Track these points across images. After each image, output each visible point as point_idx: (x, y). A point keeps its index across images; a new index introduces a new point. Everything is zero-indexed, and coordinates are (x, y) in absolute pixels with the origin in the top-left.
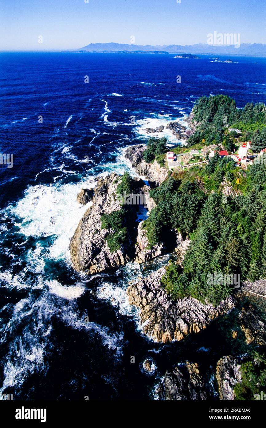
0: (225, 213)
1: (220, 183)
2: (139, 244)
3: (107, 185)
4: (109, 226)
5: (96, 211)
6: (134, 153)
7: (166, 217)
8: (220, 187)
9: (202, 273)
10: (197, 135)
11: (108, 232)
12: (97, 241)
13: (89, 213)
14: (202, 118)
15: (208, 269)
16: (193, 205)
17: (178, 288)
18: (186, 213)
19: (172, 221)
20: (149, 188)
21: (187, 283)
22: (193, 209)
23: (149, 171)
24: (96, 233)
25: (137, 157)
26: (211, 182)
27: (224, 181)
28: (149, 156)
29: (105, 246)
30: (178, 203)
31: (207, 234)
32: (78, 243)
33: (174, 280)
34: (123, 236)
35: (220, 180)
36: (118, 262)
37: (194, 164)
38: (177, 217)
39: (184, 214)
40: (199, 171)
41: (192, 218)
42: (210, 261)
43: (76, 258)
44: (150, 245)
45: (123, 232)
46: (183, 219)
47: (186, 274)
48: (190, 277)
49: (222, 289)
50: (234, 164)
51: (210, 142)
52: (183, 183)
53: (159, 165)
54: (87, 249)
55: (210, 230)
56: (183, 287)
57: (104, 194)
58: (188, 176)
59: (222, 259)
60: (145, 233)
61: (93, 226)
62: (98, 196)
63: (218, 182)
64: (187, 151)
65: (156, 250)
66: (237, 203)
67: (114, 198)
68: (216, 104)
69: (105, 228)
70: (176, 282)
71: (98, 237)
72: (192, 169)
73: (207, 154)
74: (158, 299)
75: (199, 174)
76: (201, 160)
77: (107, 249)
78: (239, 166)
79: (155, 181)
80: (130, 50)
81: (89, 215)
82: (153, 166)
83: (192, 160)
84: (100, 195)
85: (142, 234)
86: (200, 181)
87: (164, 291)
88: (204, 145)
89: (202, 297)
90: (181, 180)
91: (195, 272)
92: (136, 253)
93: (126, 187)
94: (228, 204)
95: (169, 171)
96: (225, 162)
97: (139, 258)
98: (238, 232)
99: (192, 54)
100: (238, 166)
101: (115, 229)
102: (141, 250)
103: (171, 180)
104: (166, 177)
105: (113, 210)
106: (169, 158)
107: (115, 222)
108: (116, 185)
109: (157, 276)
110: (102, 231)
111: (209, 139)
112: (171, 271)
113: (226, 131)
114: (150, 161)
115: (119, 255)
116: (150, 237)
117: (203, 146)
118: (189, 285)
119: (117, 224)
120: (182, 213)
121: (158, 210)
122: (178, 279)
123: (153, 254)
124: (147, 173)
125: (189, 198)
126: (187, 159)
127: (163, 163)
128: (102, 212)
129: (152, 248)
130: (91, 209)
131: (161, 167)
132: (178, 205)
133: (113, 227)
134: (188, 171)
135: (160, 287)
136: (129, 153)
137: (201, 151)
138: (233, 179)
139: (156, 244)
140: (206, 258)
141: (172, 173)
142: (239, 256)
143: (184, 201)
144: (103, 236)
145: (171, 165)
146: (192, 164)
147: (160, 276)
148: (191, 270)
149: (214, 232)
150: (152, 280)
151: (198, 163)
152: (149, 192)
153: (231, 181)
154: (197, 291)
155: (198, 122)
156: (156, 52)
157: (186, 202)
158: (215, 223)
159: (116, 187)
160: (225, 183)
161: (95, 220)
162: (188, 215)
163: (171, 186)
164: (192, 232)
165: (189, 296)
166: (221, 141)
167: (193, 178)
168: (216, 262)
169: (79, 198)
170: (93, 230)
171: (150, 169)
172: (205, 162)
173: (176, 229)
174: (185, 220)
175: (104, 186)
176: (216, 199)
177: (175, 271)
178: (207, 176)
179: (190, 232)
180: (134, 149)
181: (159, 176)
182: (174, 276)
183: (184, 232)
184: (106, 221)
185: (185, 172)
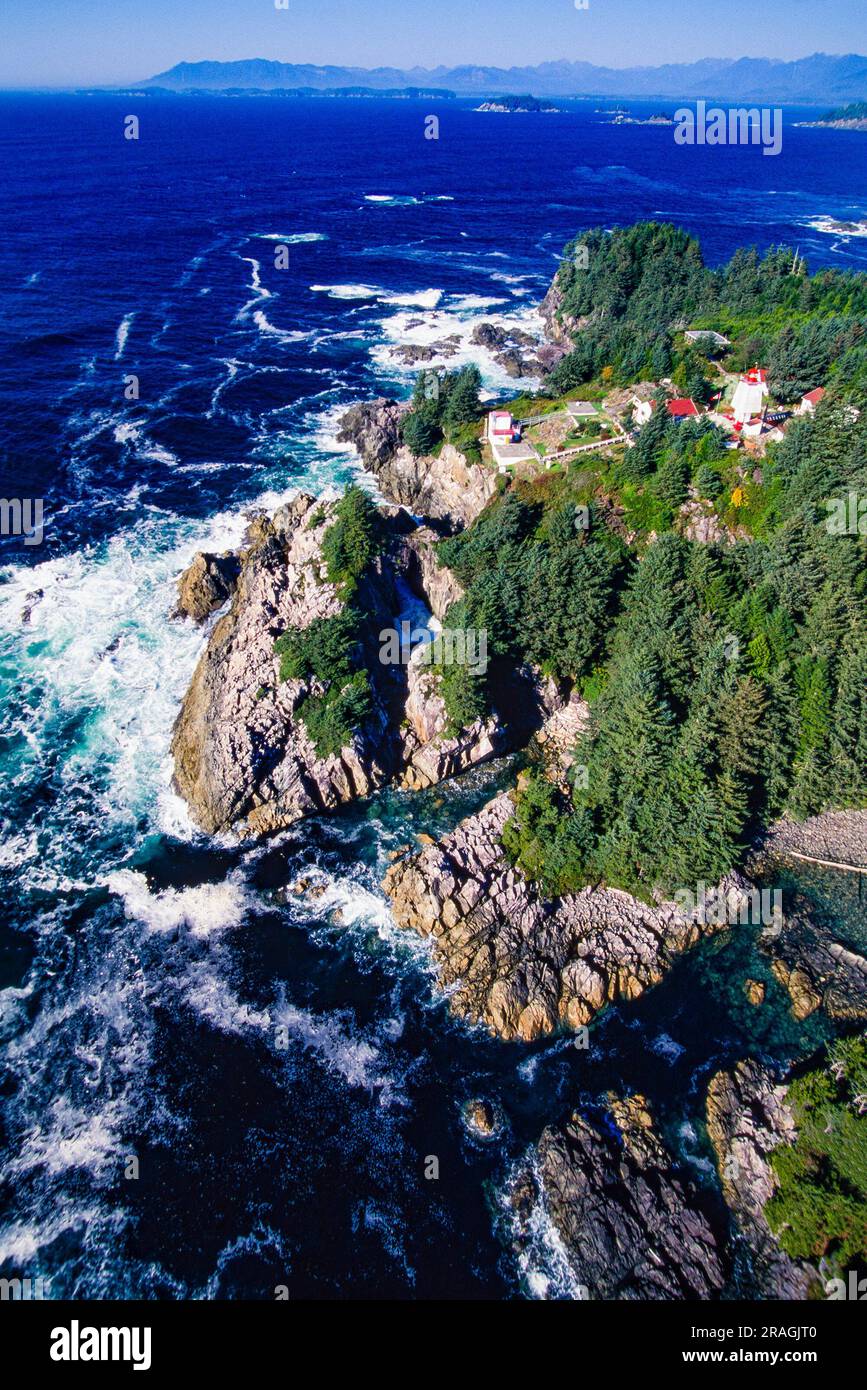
0: (705, 601)
1: (676, 506)
2: (415, 725)
3: (282, 536)
4: (307, 670)
5: (254, 622)
6: (369, 425)
7: (504, 626)
8: (677, 521)
9: (640, 804)
10: (586, 355)
11: (306, 688)
12: (269, 722)
13: (231, 632)
14: (589, 302)
15: (661, 789)
16: (597, 580)
17: (562, 859)
18: (571, 609)
19: (524, 638)
20: (435, 537)
21: (590, 840)
22: (594, 596)
23: (427, 484)
24: (262, 696)
25: (381, 438)
26: (647, 503)
27: (689, 498)
28: (424, 431)
29: (297, 739)
30: (543, 576)
31: (652, 672)
32: (201, 733)
33: (547, 833)
34: (360, 699)
35: (677, 497)
36: (348, 789)
37: (585, 448)
38: (542, 623)
39: (566, 613)
40: (606, 468)
41: (592, 623)
42: (666, 761)
43: (197, 785)
44: (453, 725)
45: (359, 685)
46: (561, 631)
47: (587, 809)
48: (599, 818)
49: (709, 853)
50: (723, 440)
51: (632, 373)
52: (551, 512)
53: (462, 460)
54: (234, 752)
55: (660, 660)
56: (579, 853)
57: (276, 565)
58: (567, 488)
59: (708, 751)
60: (437, 684)
61: (249, 674)
62: (256, 573)
63: (672, 503)
64: (556, 409)
65: (476, 739)
66: (743, 567)
67: (317, 575)
68: (636, 253)
69: (295, 676)
70: (553, 841)
71: (272, 708)
72: (579, 464)
73: (624, 414)
74: (494, 899)
75: (603, 479)
76: (607, 435)
77: (305, 749)
78: (739, 446)
79: (448, 516)
80: (323, 86)
81: (232, 637)
82: (438, 465)
83: (574, 436)
84: (264, 570)
85: (426, 689)
86: (611, 502)
87: (514, 871)
88: (613, 385)
89: (644, 882)
90: (542, 505)
91: (617, 802)
92: (405, 756)
93: (358, 535)
94: (713, 570)
95: (499, 476)
96: (690, 436)
97: (418, 773)
98: (752, 660)
99: (535, 96)
100: (734, 446)
101: (329, 677)
102: (421, 746)
103: (511, 502)
104: (488, 497)
105: (313, 614)
106: (497, 433)
107: (328, 653)
108: (320, 532)
109: (486, 826)
110: (282, 689)
111: (629, 364)
112: (533, 807)
113: (677, 339)
114: (427, 448)
115: (349, 763)
116: (453, 698)
117: (608, 389)
118: (596, 846)
119: (334, 661)
120: (559, 612)
121: (478, 603)
122: (561, 828)
123: (464, 755)
124: (417, 491)
125: (581, 557)
126: (559, 433)
127: (475, 451)
128: (275, 625)
129: (462, 734)
130: (237, 617)
131: (469, 465)
132: (544, 584)
133: (320, 673)
134: (564, 474)
135: (497, 860)
136: (351, 427)
137: (604, 405)
138: (721, 490)
139: (473, 719)
140: (655, 753)
141: (509, 482)
142: (760, 737)
143: (565, 568)
144: (289, 704)
145: (504, 455)
146: (578, 450)
147: (496, 823)
148: (604, 795)
149: (674, 664)
150: (471, 838)
151: (599, 444)
152: (435, 550)
153: (714, 499)
154: (627, 863)
155: (578, 317)
156: (413, 91)
157: (570, 573)
158: (677, 634)
159: (320, 538)
160: (693, 505)
161: (256, 653)
162: (580, 617)
163: (513, 523)
164: (591, 675)
165: (600, 882)
166: (669, 369)
167: (586, 495)
168: (688, 763)
169: (190, 584)
170: (252, 686)
171: (429, 476)
172: (621, 438)
173: (537, 668)
174: (567, 635)
175: (275, 540)
176: (676, 554)
177: (545, 804)
178: (635, 486)
179: (584, 674)
180: (368, 414)
181: (464, 497)
182: (543, 822)
183: (564, 673)
184: (294, 651)
185: (554, 477)
